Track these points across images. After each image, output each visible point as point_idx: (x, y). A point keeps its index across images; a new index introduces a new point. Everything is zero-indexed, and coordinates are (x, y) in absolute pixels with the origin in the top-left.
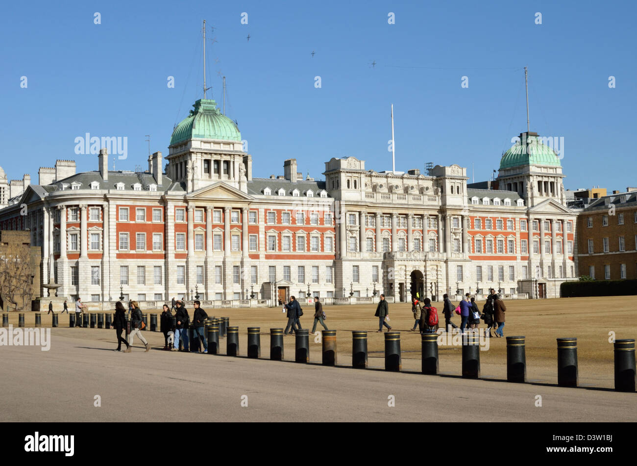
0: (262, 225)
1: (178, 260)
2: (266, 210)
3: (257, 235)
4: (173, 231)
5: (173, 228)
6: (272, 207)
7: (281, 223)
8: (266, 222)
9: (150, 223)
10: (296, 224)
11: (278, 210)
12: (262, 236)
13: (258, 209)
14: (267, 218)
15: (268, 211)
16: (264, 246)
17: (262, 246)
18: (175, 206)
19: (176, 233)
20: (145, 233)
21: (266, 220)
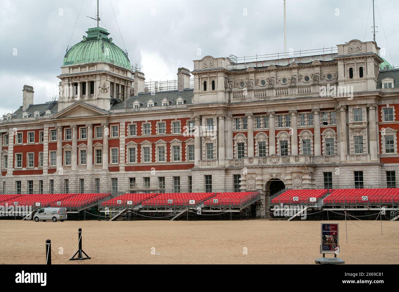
0: (122, 138)
1: (50, 174)
2: (127, 123)
3: (118, 148)
4: (47, 149)
5: (47, 147)
6: (132, 120)
7: (141, 135)
8: (126, 135)
9: (37, 143)
10: (156, 134)
11: (137, 122)
12: (122, 149)
13: (119, 123)
14: (127, 131)
15: (128, 124)
16: (124, 158)
17: (122, 159)
18: (49, 128)
19: (50, 151)
20: (33, 153)
21: (126, 132)
